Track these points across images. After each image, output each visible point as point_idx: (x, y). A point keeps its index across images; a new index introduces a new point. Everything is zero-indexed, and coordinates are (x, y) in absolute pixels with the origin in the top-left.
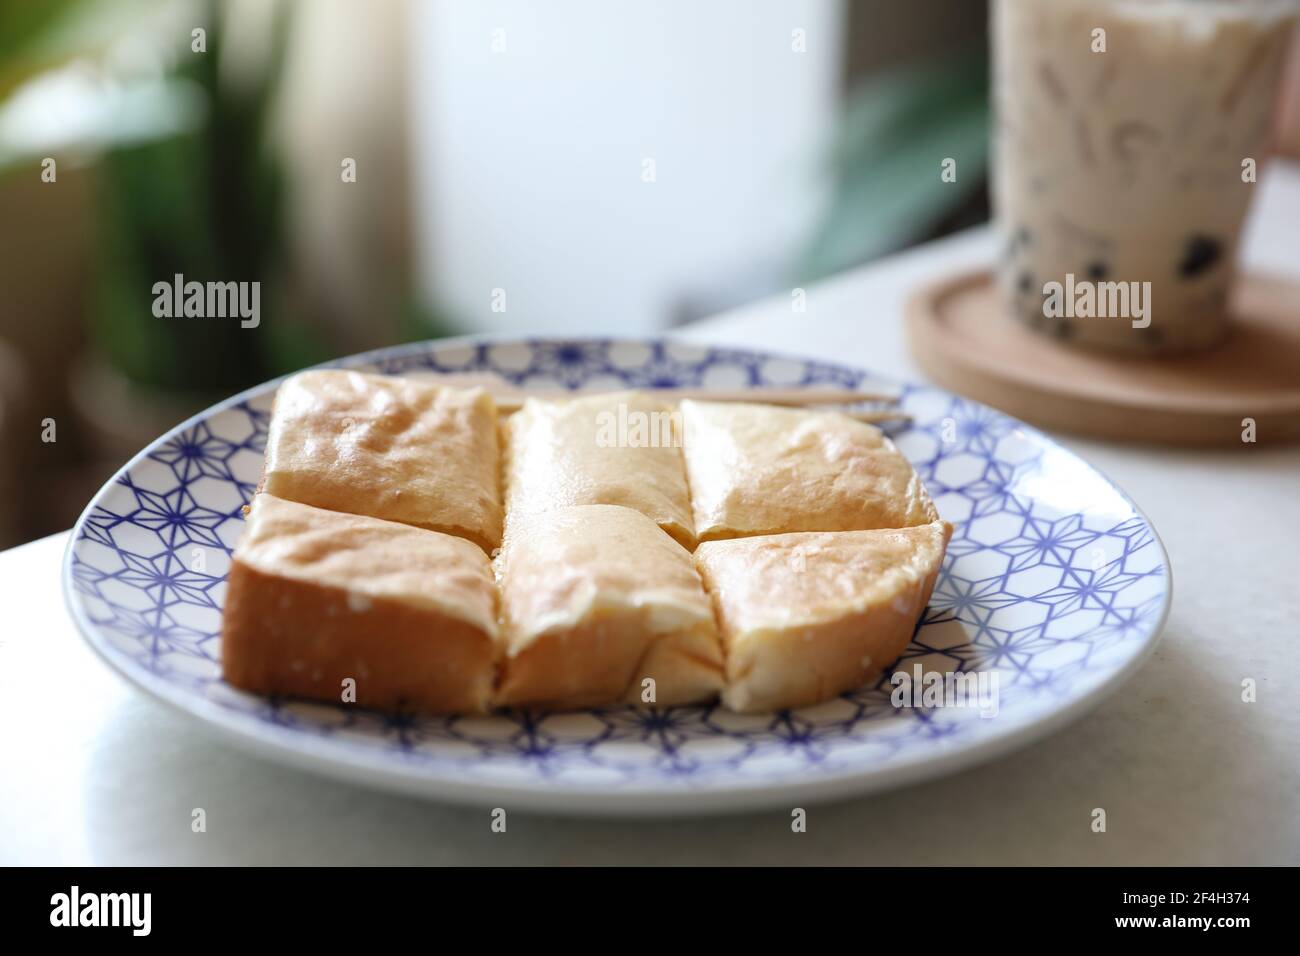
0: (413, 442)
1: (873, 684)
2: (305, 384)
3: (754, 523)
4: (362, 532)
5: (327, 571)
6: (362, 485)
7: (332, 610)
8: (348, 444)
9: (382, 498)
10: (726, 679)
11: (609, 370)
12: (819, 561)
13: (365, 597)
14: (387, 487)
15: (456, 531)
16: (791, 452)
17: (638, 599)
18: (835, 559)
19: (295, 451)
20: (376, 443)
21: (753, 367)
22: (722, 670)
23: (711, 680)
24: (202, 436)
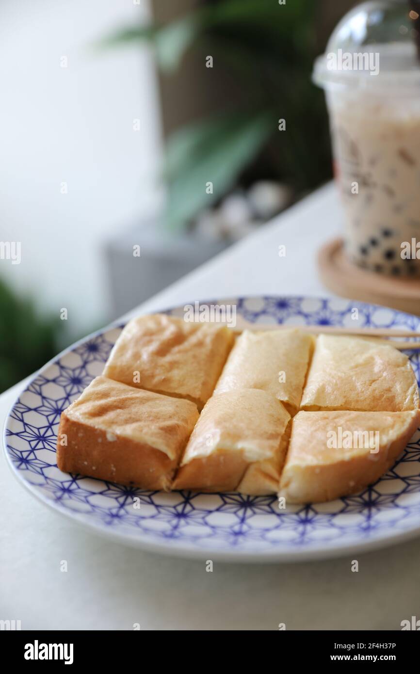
0: (179, 352)
3: (328, 402)
6: (148, 373)
7: (100, 440)
8: (147, 351)
9: (156, 380)
10: (279, 487)
11: (300, 313)
13: (114, 434)
14: (158, 375)
16: (357, 366)
17: (240, 445)
19: (122, 355)
20: (163, 352)
22: (278, 482)
23: (272, 487)
24: (100, 340)
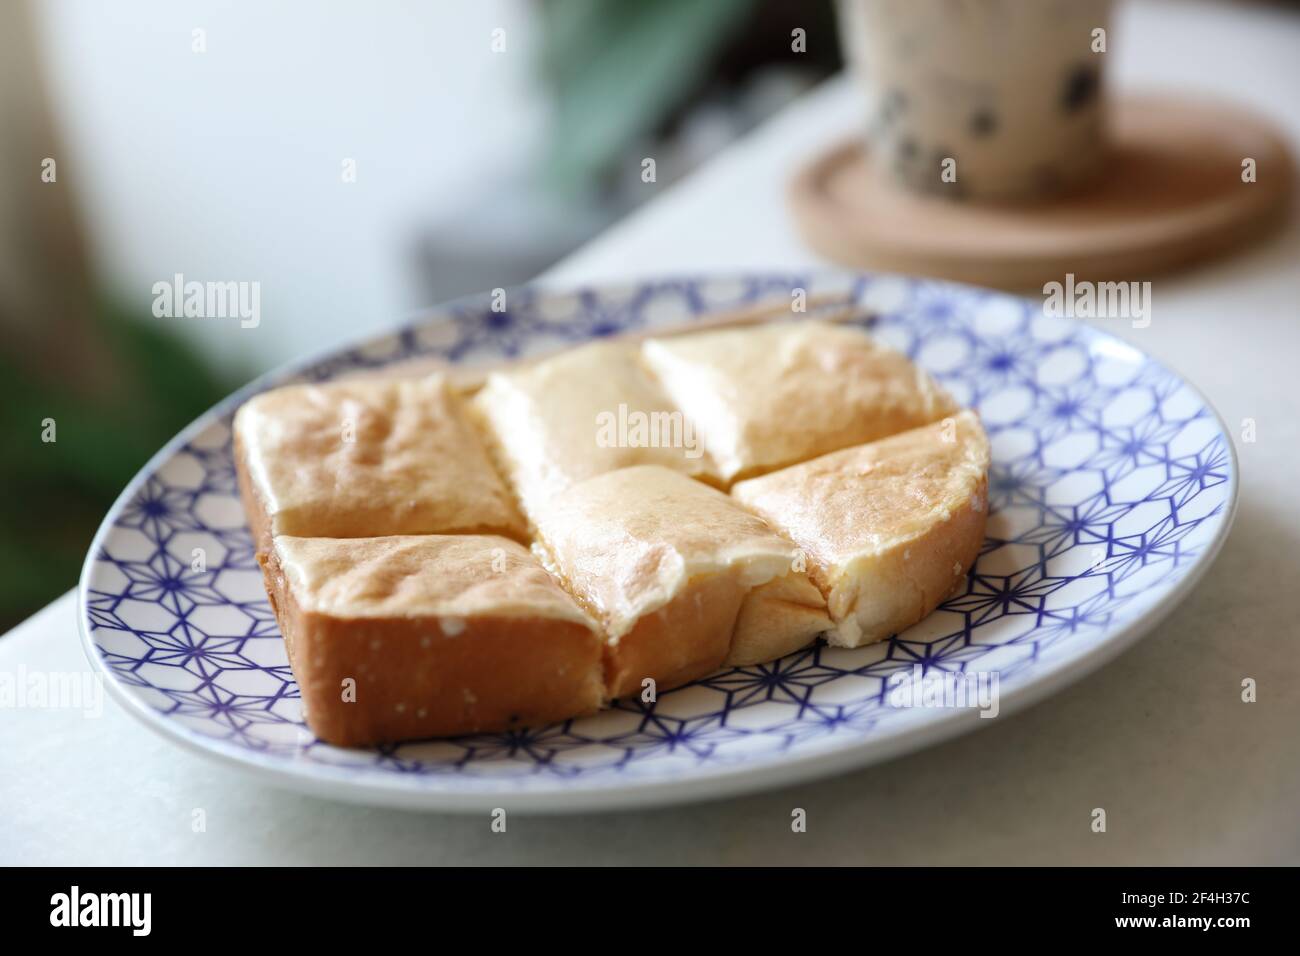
0: (404, 447)
1: (963, 590)
2: (264, 410)
3: (780, 453)
4: (409, 552)
5: (404, 601)
6: (373, 504)
7: (426, 642)
8: (341, 463)
9: (398, 512)
10: (831, 618)
11: (541, 327)
12: (877, 478)
13: (457, 618)
14: (399, 500)
15: (484, 530)
16: (789, 373)
17: (728, 557)
18: (893, 472)
19: (290, 484)
20: (369, 457)
21: (691, 293)
22: (825, 609)
23: (818, 622)
24: (158, 490)
